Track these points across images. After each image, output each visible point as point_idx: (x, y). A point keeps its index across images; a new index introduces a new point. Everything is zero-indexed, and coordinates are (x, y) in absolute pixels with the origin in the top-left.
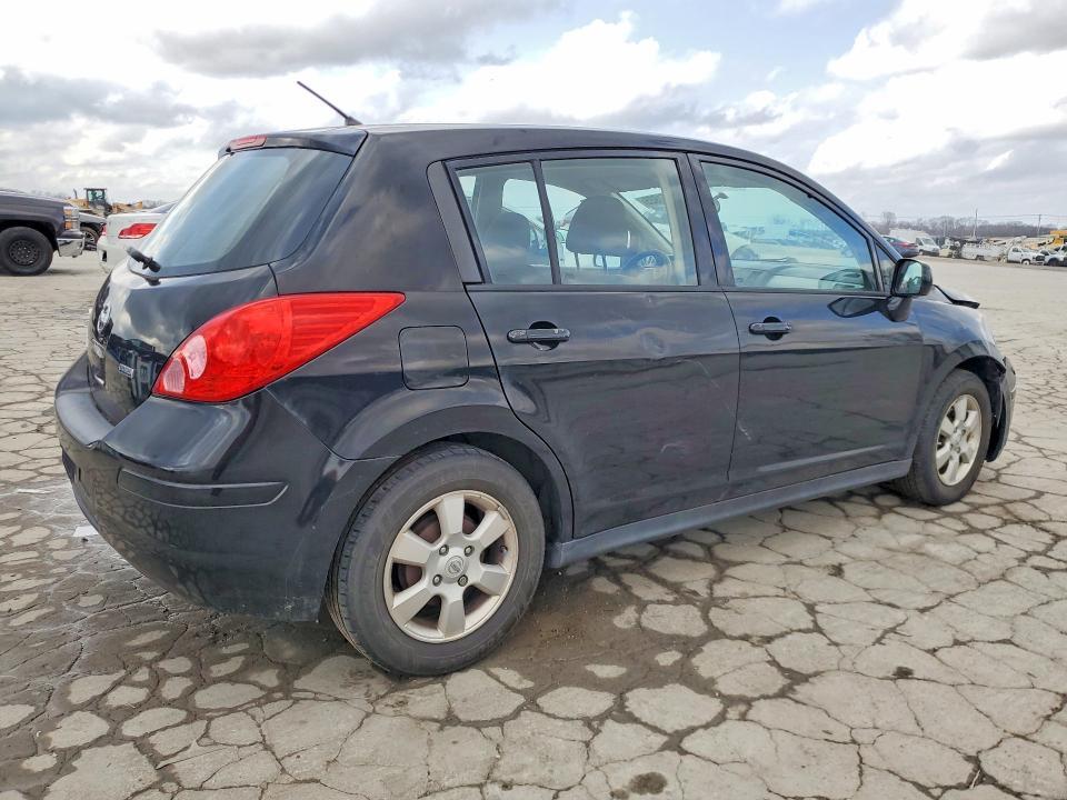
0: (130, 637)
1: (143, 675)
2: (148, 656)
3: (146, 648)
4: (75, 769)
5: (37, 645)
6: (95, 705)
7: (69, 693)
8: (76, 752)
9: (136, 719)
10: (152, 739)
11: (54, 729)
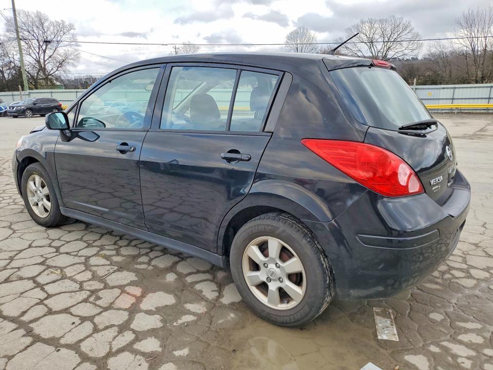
0: (438, 290)
1: (447, 276)
2: (439, 281)
3: (437, 283)
4: (487, 266)
5: (476, 309)
6: (470, 276)
7: (475, 284)
8: (483, 270)
9: (461, 267)
10: (461, 262)
11: (487, 278)
